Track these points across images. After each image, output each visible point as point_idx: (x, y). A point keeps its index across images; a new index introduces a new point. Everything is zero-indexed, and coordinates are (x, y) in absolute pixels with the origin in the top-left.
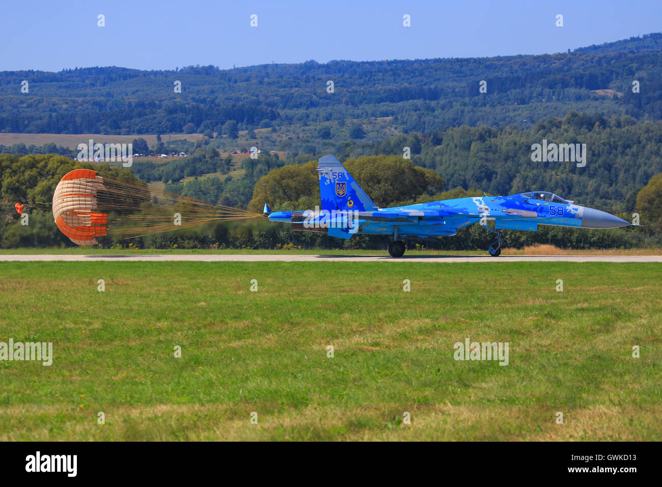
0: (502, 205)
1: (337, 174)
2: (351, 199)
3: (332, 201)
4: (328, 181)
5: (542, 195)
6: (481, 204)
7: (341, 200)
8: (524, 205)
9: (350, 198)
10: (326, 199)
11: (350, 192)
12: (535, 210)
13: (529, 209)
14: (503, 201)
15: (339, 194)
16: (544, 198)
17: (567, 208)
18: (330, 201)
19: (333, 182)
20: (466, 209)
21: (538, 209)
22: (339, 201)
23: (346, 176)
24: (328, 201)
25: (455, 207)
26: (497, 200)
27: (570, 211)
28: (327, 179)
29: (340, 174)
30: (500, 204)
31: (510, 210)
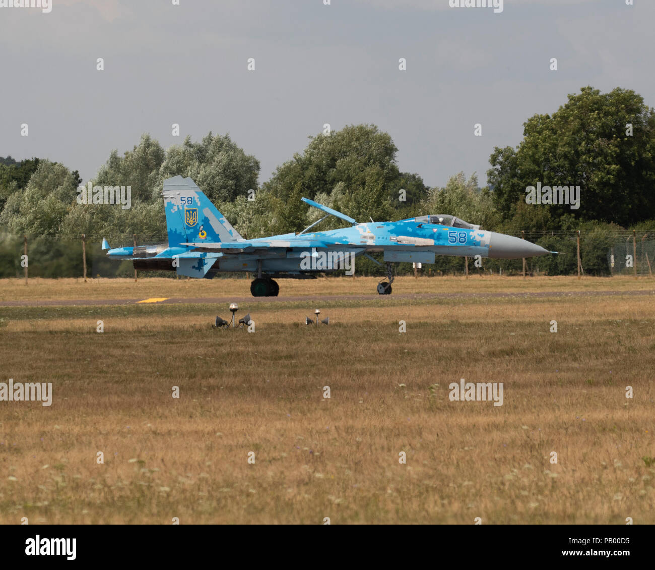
0: (391, 232)
1: (186, 199)
2: (203, 229)
3: (181, 233)
4: (176, 208)
5: (441, 220)
6: (365, 231)
7: (192, 230)
8: (418, 232)
9: (202, 227)
10: (174, 230)
11: (203, 221)
12: (431, 236)
13: (424, 236)
14: (392, 227)
15: (189, 223)
16: (443, 223)
17: (471, 233)
18: (178, 232)
19: (181, 208)
20: (345, 237)
21: (435, 236)
22: (189, 232)
23: (197, 201)
24: (176, 231)
25: (334, 236)
26: (385, 226)
27: (474, 238)
28: (173, 205)
29: (190, 199)
30: (389, 231)
31: (401, 237)
